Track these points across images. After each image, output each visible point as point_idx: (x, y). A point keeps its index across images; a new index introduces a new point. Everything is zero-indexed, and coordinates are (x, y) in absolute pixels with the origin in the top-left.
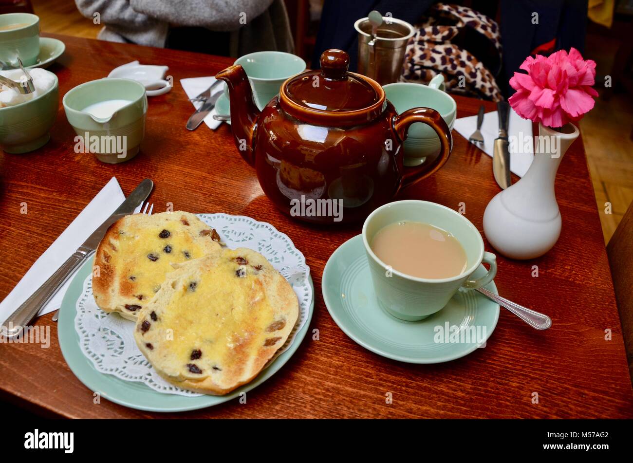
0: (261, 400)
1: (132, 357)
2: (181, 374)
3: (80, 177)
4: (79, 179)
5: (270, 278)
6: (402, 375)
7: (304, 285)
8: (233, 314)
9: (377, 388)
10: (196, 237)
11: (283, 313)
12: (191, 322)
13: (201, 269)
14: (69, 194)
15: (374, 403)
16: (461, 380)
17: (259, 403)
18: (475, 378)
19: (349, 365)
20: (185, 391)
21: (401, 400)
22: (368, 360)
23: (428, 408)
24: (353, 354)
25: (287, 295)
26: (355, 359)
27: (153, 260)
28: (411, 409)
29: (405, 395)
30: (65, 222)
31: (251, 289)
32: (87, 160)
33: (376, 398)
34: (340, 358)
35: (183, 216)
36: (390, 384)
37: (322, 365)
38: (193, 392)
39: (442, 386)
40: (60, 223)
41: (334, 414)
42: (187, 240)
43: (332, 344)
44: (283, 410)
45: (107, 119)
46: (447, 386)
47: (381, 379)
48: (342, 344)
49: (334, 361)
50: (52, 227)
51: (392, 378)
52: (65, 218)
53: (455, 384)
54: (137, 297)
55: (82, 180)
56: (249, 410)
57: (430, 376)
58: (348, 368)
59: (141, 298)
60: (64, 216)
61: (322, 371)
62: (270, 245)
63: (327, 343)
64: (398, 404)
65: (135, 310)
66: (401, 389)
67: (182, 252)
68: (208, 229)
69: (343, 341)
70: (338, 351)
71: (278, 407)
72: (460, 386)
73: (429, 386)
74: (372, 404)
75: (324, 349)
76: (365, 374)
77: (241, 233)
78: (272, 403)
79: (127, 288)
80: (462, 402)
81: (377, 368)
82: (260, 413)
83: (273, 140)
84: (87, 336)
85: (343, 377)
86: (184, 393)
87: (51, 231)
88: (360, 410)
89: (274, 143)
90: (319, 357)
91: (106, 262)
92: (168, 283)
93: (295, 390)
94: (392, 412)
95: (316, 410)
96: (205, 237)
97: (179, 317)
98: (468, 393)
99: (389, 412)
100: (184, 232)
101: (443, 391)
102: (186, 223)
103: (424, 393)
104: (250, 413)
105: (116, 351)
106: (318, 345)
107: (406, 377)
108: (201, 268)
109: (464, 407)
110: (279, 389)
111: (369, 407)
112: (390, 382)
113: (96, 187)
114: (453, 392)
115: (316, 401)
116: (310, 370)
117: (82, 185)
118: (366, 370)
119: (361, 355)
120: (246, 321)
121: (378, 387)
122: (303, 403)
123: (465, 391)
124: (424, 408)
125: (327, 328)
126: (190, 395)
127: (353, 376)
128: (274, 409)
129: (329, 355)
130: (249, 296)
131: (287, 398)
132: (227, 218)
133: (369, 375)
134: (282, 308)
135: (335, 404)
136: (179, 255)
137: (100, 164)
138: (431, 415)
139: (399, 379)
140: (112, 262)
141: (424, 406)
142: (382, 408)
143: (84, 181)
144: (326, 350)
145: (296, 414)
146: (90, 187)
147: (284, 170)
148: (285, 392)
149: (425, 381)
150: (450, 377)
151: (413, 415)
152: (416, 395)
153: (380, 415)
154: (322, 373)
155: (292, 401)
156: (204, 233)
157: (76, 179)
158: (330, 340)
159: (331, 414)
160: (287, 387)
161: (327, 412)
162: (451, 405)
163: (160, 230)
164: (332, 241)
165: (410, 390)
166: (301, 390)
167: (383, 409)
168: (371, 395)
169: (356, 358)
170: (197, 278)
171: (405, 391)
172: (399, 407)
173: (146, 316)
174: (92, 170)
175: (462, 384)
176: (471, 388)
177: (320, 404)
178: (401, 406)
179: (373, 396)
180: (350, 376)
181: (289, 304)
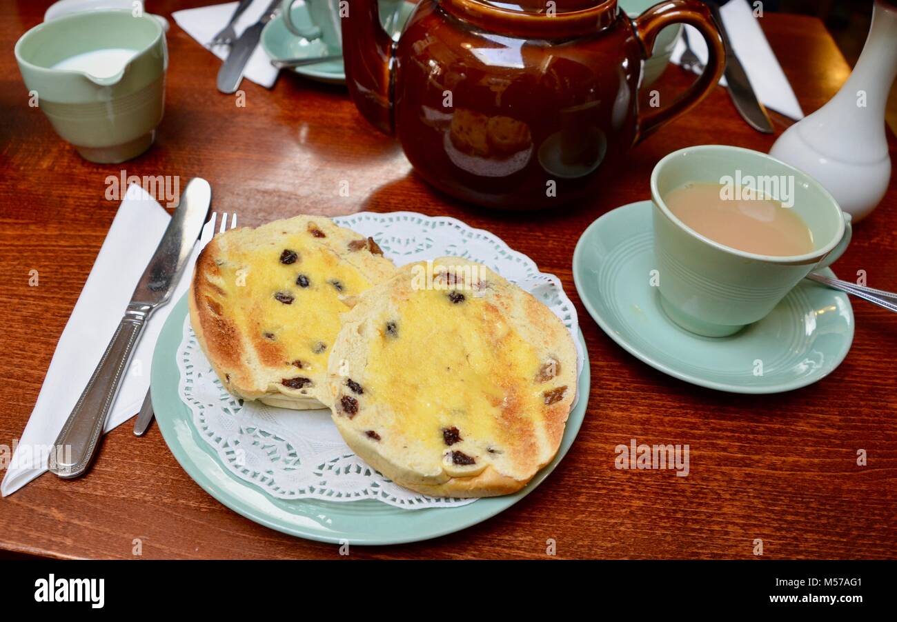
0: (552, 494)
1: (324, 465)
2: (444, 470)
3: (67, 192)
4: (66, 197)
5: (508, 298)
6: (741, 418)
7: (560, 303)
8: (472, 363)
9: (713, 443)
10: (342, 254)
11: (551, 349)
12: (415, 387)
13: (395, 299)
14: (60, 223)
15: (719, 465)
16: (822, 410)
17: (550, 498)
18: (840, 406)
19: (658, 417)
20: (443, 500)
21: (753, 454)
22: (683, 404)
23: (796, 459)
24: (656, 400)
25: (545, 320)
26: (663, 406)
27: (287, 303)
28: (774, 464)
29: (756, 445)
30: (76, 271)
31: (483, 320)
32: (66, 164)
33: (718, 458)
34: (641, 408)
35: (309, 222)
36: (729, 434)
37: (619, 423)
38: (457, 499)
39: (801, 424)
40: (68, 274)
41: (669, 492)
42: (329, 261)
43: (621, 389)
44: (592, 501)
45: (118, 75)
46: (808, 423)
47: (713, 429)
48: (634, 387)
49: (634, 415)
50: (57, 282)
51: (727, 423)
52: (72, 264)
53: (818, 418)
54: (293, 364)
55: (72, 197)
56: (541, 511)
57: (779, 413)
58: (658, 421)
59: (299, 364)
60: (69, 261)
61: (624, 433)
62: (467, 252)
63: (610, 389)
64: (753, 460)
65: (301, 387)
66: (747, 439)
67: (327, 283)
68: (359, 239)
69: (633, 382)
70: (633, 398)
71: (582, 499)
72: (825, 419)
73: (784, 427)
74: (716, 467)
75: (611, 399)
76: (687, 425)
77: (408, 240)
78: (572, 495)
79: (271, 352)
80: (838, 442)
81: (700, 414)
82: (559, 514)
83: (435, 76)
84: (226, 445)
85: (657, 436)
86: (443, 504)
87: (56, 290)
88: (703, 479)
89: (437, 81)
90: (609, 412)
91: (217, 316)
92: (351, 329)
93: (597, 468)
94: (750, 474)
95: (641, 492)
96: (359, 252)
97: (394, 382)
98: (840, 428)
99: (746, 474)
100: (320, 249)
101: (805, 431)
102: (319, 234)
103: (782, 438)
104: (544, 515)
105: (287, 462)
106: (598, 394)
107: (747, 420)
108: (393, 297)
109: (842, 448)
110: (571, 471)
111: (715, 473)
112: (726, 430)
113: (104, 205)
114: (819, 430)
115: (635, 478)
116: (605, 434)
117: (78, 206)
118: (686, 419)
119: (669, 399)
120: (496, 371)
121: (715, 441)
122: (617, 485)
123: (834, 425)
124: (790, 459)
125: (602, 367)
126: (453, 504)
127: (671, 432)
128: (578, 502)
129: (623, 406)
130: (484, 332)
131: (590, 483)
132: (376, 219)
133: (694, 426)
134: (546, 342)
135: (664, 477)
136: (325, 287)
137: (94, 167)
138: (804, 467)
139: (738, 423)
140: (226, 315)
141: (789, 456)
142: (733, 470)
143: (78, 198)
144: (615, 399)
145: (613, 503)
146: (94, 207)
147: (458, 129)
148: (582, 474)
149: (775, 421)
150: (806, 409)
151: (781, 472)
152: (771, 443)
153: (735, 480)
154: (625, 435)
155: (599, 485)
156: (356, 246)
157: (61, 197)
158: (614, 384)
159: (665, 492)
160: (583, 466)
161: (660, 491)
162: (824, 449)
163: (279, 252)
164: (546, 236)
165: (760, 437)
166: (605, 466)
167: (735, 472)
168: (710, 453)
169: (664, 404)
170: (393, 315)
171: (754, 440)
172: (757, 464)
173: (341, 390)
174: (84, 178)
175: (826, 416)
176: (840, 420)
177: (642, 481)
178: (758, 462)
179: (712, 455)
180: (667, 433)
181: (553, 334)
